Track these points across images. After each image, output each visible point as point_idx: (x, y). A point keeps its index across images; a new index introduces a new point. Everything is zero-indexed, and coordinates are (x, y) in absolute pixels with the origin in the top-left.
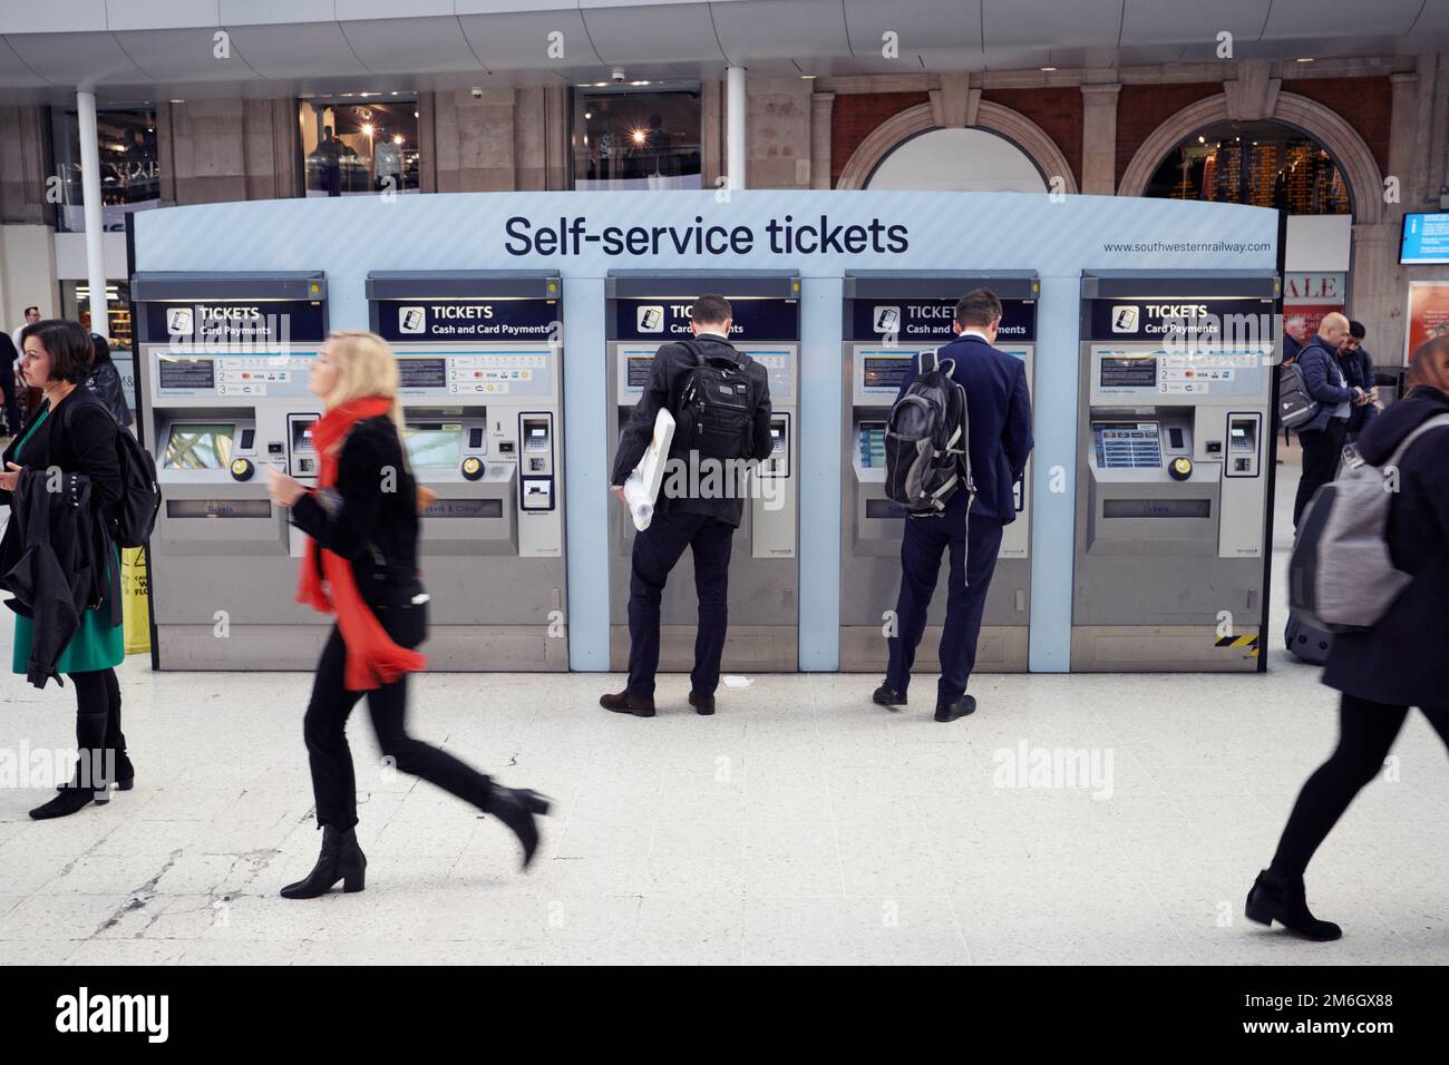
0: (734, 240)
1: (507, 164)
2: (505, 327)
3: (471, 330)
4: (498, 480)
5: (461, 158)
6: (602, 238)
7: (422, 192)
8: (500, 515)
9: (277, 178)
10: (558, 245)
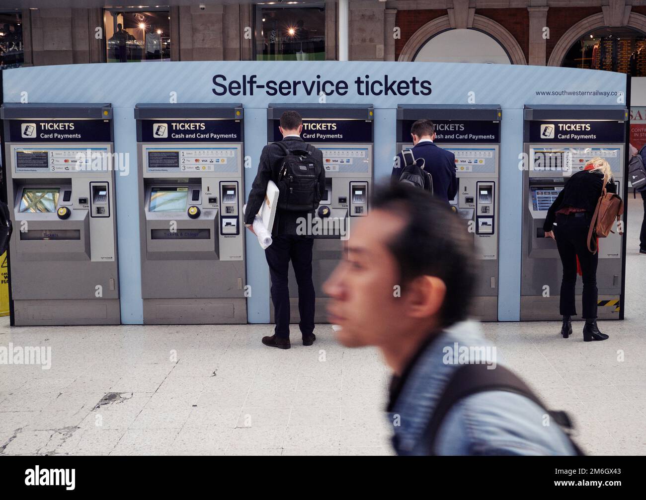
0: (338, 88)
1: (219, 45)
2: (212, 135)
3: (193, 136)
4: (207, 219)
5: (193, 42)
6: (265, 86)
7: (172, 61)
8: (209, 238)
9: (90, 52)
10: (242, 90)
